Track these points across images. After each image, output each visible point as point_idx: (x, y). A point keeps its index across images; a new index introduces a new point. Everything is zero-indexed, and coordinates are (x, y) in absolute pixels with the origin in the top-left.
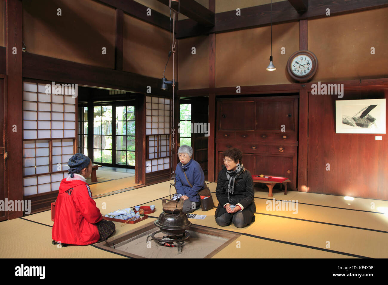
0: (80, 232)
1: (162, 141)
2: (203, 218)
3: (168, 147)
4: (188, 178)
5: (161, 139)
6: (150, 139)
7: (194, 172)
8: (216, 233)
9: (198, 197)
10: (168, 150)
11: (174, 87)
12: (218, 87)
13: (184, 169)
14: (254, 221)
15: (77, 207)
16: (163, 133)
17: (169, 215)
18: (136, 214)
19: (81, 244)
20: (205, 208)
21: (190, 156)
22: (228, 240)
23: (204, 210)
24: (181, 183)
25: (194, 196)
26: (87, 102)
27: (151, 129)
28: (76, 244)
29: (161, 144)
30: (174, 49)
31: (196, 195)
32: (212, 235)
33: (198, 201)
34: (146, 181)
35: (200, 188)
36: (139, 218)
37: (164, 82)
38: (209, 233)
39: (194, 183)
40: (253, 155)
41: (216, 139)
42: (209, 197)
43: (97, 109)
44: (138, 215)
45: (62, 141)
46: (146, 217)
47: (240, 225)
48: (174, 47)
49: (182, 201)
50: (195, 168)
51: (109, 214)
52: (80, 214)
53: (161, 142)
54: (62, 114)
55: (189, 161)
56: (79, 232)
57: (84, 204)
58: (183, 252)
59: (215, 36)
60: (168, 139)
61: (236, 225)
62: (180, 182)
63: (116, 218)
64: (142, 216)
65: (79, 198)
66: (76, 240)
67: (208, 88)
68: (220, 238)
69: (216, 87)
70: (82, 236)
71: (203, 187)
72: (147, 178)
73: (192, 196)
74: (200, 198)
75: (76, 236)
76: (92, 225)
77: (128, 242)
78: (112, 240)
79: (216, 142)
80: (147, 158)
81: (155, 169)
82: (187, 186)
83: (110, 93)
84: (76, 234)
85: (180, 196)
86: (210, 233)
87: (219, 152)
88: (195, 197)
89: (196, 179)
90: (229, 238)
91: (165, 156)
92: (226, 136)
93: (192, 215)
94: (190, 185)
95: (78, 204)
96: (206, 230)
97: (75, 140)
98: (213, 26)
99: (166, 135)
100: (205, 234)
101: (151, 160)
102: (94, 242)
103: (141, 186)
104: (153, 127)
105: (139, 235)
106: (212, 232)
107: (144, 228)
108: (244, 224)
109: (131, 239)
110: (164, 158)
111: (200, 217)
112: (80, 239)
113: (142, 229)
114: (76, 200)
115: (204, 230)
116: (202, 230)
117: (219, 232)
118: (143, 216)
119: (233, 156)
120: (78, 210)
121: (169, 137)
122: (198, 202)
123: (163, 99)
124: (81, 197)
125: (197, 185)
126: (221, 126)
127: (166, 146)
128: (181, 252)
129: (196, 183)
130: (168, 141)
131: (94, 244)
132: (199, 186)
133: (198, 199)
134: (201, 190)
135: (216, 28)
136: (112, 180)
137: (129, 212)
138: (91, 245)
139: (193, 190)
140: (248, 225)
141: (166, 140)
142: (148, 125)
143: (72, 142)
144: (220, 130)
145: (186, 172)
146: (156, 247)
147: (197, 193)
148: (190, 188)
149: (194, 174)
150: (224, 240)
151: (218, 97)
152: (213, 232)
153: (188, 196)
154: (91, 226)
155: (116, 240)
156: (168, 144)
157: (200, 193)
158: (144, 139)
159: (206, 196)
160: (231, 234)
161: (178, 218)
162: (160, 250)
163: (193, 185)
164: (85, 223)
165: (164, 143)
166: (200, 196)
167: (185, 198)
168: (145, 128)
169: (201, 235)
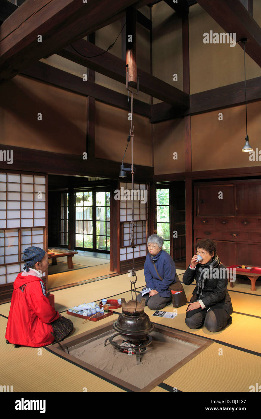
0: (33, 332)
1: (138, 228)
2: (172, 316)
3: (144, 233)
4: (158, 270)
5: (136, 225)
6: (125, 226)
7: (164, 264)
8: (185, 337)
9: (169, 292)
10: (144, 236)
11: (133, 174)
12: (194, 171)
13: (154, 261)
14: (231, 323)
15: (29, 306)
16: (139, 220)
17: (128, 317)
18: (101, 308)
19: (33, 346)
20: (177, 305)
21: (160, 247)
22: (199, 347)
23: (175, 306)
24: (151, 276)
25: (164, 290)
26: (68, 189)
27: (126, 215)
28: (29, 345)
29: (136, 231)
30: (132, 133)
31: (167, 289)
32: (181, 339)
33: (169, 296)
34: (121, 269)
35: (171, 282)
36: (104, 314)
37: (122, 169)
38: (176, 336)
39: (165, 276)
40: (234, 243)
41: (194, 225)
42: (181, 291)
43: (79, 195)
44: (102, 311)
45: (32, 230)
46: (110, 313)
47: (212, 329)
48: (132, 130)
49: (144, 301)
50: (165, 260)
51: (73, 309)
52: (33, 312)
53: (136, 228)
54: (32, 203)
55: (158, 252)
56: (31, 332)
57: (37, 302)
58: (143, 362)
59: (191, 117)
60: (144, 225)
61: (208, 328)
62: (150, 274)
63: (79, 313)
64: (106, 312)
65: (32, 295)
66: (28, 341)
67: (185, 172)
68: (189, 344)
69: (192, 171)
70: (34, 337)
71: (174, 281)
72: (121, 266)
73: (162, 291)
74: (170, 293)
75: (28, 337)
76: (47, 325)
77: (87, 343)
78: (68, 342)
79: (194, 229)
80: (122, 246)
81: (130, 257)
82: (157, 279)
83: (89, 180)
84: (28, 334)
85: (149, 290)
86: (178, 338)
87: (197, 239)
88: (166, 292)
89: (167, 272)
90: (200, 344)
91: (142, 243)
92: (204, 222)
93: (162, 312)
94: (161, 279)
95: (30, 302)
96: (174, 333)
97: (45, 228)
98: (188, 108)
99: (142, 222)
100: (172, 337)
101: (126, 247)
102: (48, 343)
103: (115, 275)
104: (128, 214)
105: (100, 335)
106: (180, 335)
107: (106, 327)
108: (217, 328)
109: (90, 339)
110: (140, 245)
111: (170, 314)
112: (32, 340)
113: (104, 328)
114: (28, 298)
115: (171, 333)
116: (169, 332)
117: (187, 336)
118: (108, 313)
119: (207, 247)
120: (31, 309)
121: (145, 223)
122: (168, 298)
123: (139, 184)
124: (34, 294)
125: (167, 278)
126: (198, 212)
127: (143, 232)
128: (141, 361)
129: (167, 276)
130: (144, 227)
131: (47, 346)
132: (170, 279)
133: (169, 294)
134: (173, 283)
135: (191, 111)
136: (89, 267)
137: (94, 307)
138: (44, 348)
139: (162, 283)
140: (223, 328)
141: (143, 226)
142: (123, 212)
143: (43, 231)
144: (198, 216)
145: (156, 264)
146: (113, 353)
147: (167, 287)
148: (159, 282)
149: (164, 267)
150: (193, 346)
151: (195, 181)
152: (182, 336)
153: (157, 290)
154: (45, 326)
155: (73, 341)
156: (144, 231)
157: (170, 287)
158: (118, 226)
159: (178, 291)
160: (201, 340)
161: (138, 321)
162: (117, 358)
163: (163, 278)
164: (38, 322)
165: (140, 229)
166: (170, 291)
167: (153, 293)
168: (120, 215)
169: (169, 338)
